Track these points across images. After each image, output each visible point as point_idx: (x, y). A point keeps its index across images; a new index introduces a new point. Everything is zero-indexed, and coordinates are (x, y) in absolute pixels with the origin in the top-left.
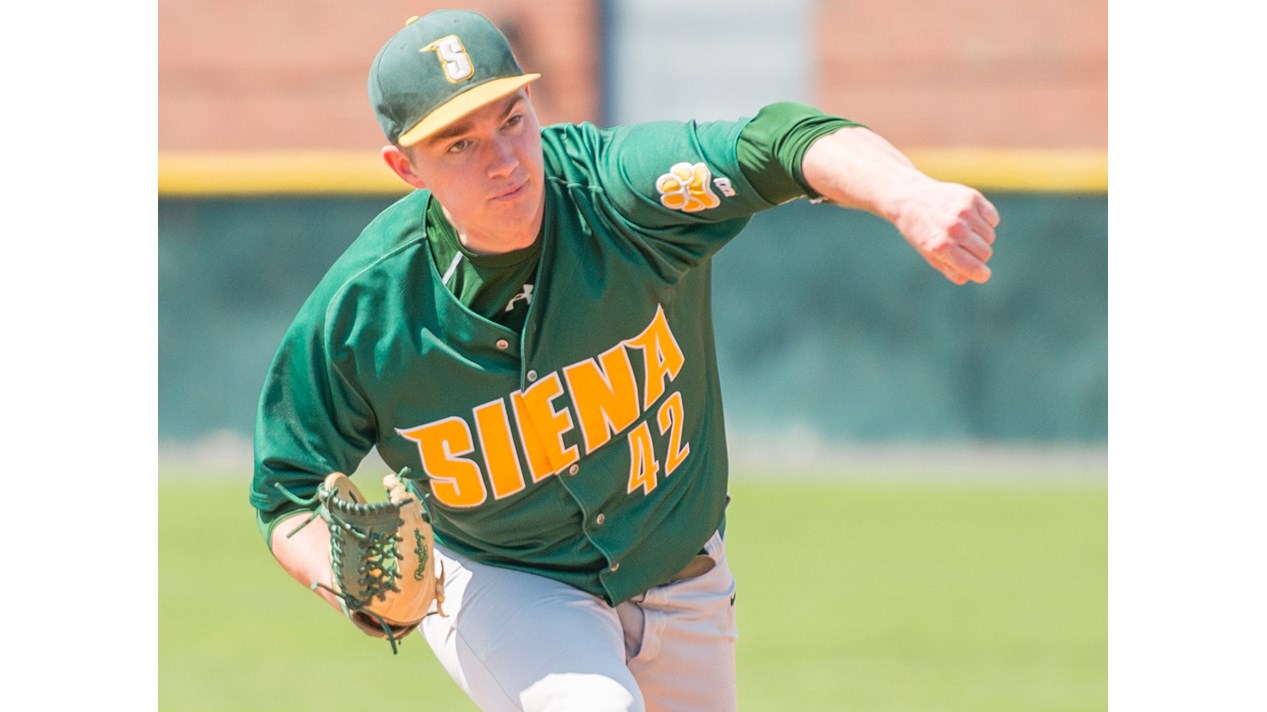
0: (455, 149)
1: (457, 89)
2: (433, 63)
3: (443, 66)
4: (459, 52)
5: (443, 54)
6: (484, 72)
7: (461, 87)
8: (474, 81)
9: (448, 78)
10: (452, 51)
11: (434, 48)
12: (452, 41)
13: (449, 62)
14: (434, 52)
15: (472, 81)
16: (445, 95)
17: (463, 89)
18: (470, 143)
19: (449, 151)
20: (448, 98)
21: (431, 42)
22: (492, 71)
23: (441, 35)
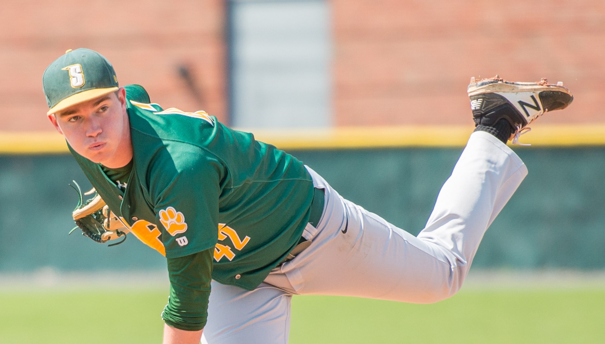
0: (73, 120)
1: (74, 91)
2: (66, 76)
3: (71, 79)
4: (79, 73)
5: (72, 73)
6: (90, 84)
7: (76, 90)
8: (84, 88)
9: (71, 85)
10: (76, 72)
11: (68, 69)
12: (78, 67)
13: (74, 77)
14: (68, 71)
15: (82, 88)
16: (69, 93)
17: (77, 91)
18: (80, 118)
19: (69, 120)
20: (70, 95)
21: (68, 65)
22: (94, 84)
23: (73, 63)
